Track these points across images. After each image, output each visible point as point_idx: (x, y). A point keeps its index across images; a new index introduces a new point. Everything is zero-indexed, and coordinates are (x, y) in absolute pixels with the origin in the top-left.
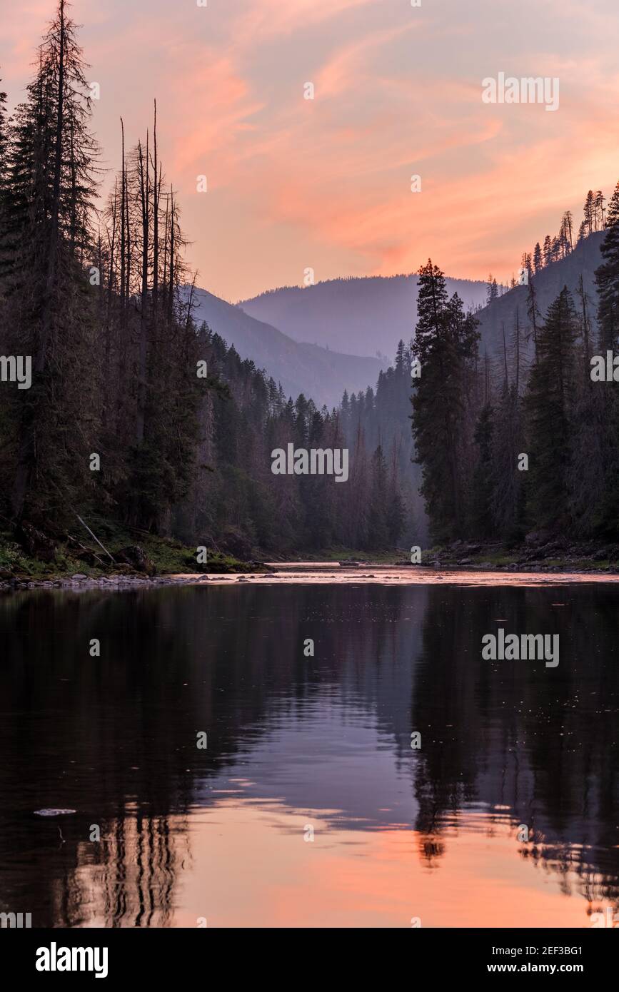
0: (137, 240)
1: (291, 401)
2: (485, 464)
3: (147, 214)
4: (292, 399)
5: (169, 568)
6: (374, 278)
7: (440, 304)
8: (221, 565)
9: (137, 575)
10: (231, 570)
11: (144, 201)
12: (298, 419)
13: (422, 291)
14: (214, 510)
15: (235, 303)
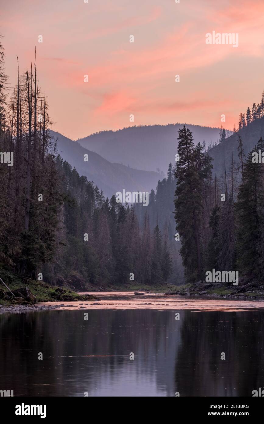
0: (26, 122)
1: (107, 200)
2: (215, 238)
3: (31, 108)
4: (108, 199)
5: (42, 298)
6: (155, 126)
7: (190, 150)
8: (70, 297)
9: (28, 305)
10: (75, 299)
11: (30, 102)
12: (111, 209)
13: (180, 143)
14: (64, 262)
15: (76, 140)
